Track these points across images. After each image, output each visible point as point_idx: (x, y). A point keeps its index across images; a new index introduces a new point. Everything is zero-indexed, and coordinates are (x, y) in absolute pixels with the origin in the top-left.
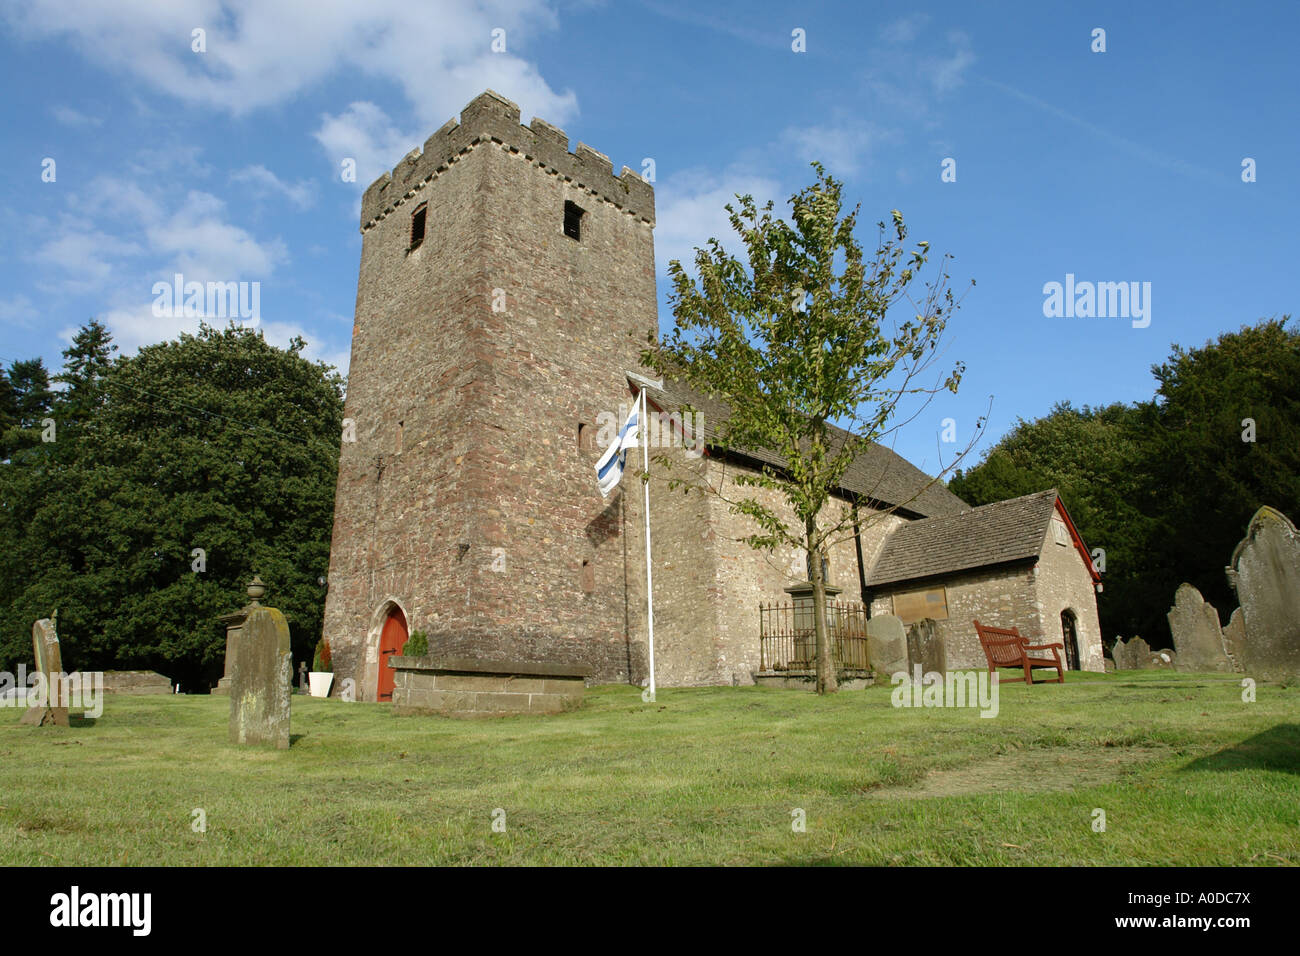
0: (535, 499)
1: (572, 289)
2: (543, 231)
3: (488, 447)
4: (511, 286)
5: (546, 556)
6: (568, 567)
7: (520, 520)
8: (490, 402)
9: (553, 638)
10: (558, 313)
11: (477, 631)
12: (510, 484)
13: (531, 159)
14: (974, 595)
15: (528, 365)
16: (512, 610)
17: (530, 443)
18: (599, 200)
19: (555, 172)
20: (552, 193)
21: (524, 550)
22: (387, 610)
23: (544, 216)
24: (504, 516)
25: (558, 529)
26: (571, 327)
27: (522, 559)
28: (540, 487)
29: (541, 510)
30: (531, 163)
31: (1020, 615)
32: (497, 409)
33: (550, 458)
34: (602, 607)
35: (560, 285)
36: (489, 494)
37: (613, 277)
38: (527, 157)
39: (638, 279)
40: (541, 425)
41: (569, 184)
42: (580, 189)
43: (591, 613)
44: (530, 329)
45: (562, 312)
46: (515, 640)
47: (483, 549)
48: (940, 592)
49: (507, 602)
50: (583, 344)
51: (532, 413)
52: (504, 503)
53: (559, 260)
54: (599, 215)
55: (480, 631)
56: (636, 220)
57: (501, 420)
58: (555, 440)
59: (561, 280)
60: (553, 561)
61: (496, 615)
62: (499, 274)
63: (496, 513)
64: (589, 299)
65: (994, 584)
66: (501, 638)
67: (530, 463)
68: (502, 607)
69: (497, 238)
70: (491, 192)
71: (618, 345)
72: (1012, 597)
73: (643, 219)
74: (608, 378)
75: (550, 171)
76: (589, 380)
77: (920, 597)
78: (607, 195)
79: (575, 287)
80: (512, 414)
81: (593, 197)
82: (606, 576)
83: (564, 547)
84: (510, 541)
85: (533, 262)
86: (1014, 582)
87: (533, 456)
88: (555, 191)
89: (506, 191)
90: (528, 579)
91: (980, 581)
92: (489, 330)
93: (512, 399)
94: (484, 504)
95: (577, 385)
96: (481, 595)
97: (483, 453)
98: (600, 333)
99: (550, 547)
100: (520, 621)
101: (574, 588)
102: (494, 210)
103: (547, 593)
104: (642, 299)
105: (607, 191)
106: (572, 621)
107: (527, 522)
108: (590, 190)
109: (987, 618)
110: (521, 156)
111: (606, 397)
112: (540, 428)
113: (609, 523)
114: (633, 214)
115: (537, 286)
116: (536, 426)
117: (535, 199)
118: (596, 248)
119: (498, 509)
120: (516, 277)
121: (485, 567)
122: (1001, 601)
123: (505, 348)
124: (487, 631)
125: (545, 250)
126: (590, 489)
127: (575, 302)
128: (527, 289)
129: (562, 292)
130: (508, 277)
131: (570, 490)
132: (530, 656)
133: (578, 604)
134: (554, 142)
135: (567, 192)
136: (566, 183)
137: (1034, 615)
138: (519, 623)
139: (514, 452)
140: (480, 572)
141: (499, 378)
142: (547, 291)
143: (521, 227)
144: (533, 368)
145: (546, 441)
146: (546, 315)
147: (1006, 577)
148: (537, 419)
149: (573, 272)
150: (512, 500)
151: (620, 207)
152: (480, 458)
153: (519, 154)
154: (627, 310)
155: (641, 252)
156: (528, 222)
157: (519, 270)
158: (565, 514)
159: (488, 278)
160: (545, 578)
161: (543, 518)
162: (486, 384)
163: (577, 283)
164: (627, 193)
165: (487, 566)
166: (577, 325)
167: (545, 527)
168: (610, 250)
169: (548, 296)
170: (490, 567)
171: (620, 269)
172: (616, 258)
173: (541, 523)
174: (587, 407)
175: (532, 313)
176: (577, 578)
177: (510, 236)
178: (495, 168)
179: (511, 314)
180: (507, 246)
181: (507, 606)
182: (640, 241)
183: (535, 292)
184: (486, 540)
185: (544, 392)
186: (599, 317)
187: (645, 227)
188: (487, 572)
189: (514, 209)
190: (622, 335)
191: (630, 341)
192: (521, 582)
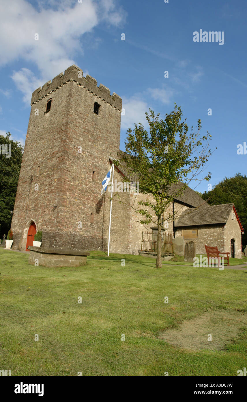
0: (78, 193)
1: (94, 130)
2: (87, 111)
4: (76, 127)
5: (80, 211)
6: (86, 215)
7: (73, 200)
8: (67, 163)
9: (80, 236)
11: (57, 233)
12: (71, 189)
13: (85, 88)
14: (206, 232)
16: (68, 227)
17: (78, 176)
18: (105, 102)
19: (92, 93)
20: (91, 99)
21: (73, 209)
22: (31, 223)
23: (88, 106)
24: (68, 198)
25: (84, 203)
26: (94, 142)
27: (73, 212)
28: (80, 190)
29: (79, 197)
31: (219, 240)
32: (69, 165)
33: (84, 181)
34: (95, 227)
35: (91, 128)
37: (107, 127)
38: (84, 87)
39: (115, 128)
41: (96, 97)
42: (100, 99)
43: (92, 229)
44: (81, 141)
45: (91, 136)
46: (68, 236)
47: (61, 208)
48: (196, 230)
49: (67, 224)
50: (97, 147)
51: (79, 167)
52: (68, 194)
53: (91, 120)
54: (105, 107)
55: (58, 232)
56: (116, 110)
57: (69, 169)
58: (85, 176)
59: (91, 127)
60: (82, 213)
61: (63, 228)
63: (66, 197)
64: (100, 133)
65: (212, 230)
66: (64, 235)
67: (77, 183)
68: (65, 225)
69: (73, 112)
70: (72, 97)
71: (107, 148)
72: (217, 234)
73: (118, 110)
74: (103, 158)
76: (97, 158)
77: (190, 231)
78: (108, 101)
79: (95, 129)
80: (73, 167)
81: (103, 101)
82: (97, 218)
83: (86, 209)
84: (69, 206)
85: (83, 120)
86: (218, 230)
87: (79, 180)
88: (92, 99)
89: (77, 97)
91: (208, 229)
92: (68, 141)
93: (73, 163)
94: (62, 194)
95: (94, 159)
96: (59, 222)
97: (63, 179)
98: (102, 144)
99: (81, 208)
101: (88, 221)
102: (73, 103)
104: (116, 134)
106: (86, 231)
107: (75, 200)
108: (103, 99)
109: (209, 240)
111: (102, 164)
112: (81, 172)
113: (100, 202)
114: (115, 107)
115: (84, 128)
117: (85, 101)
118: (103, 117)
119: (66, 196)
121: (61, 213)
122: (214, 235)
123: (72, 147)
124: (60, 233)
125: (87, 117)
126: (95, 191)
127: (95, 134)
128: (81, 129)
129: (91, 130)
130: (75, 125)
131: (89, 191)
132: (73, 241)
133: (88, 226)
134: (93, 83)
135: (96, 99)
136: (95, 97)
137: (223, 240)
138: (70, 231)
139: (72, 179)
140: (59, 215)
141: (70, 156)
142: (87, 130)
143: (80, 109)
144: (81, 153)
145: (83, 176)
146: (86, 137)
147: (216, 228)
148: (80, 169)
149: (95, 124)
150: (71, 193)
151: (111, 105)
152: (62, 180)
153: (82, 86)
155: (117, 119)
156: (83, 108)
157: (79, 123)
158: (87, 199)
159: (69, 125)
160: (79, 217)
161: (80, 199)
162: (66, 157)
163: (96, 128)
164: (114, 101)
165: (62, 213)
166: (95, 141)
167: (80, 202)
168: (107, 118)
169: (87, 131)
170: (63, 213)
171: (110, 124)
172: (109, 121)
173: (79, 201)
174: (96, 167)
175: (82, 136)
176: (89, 218)
177: (77, 112)
178: (74, 90)
179: (75, 136)
180: (76, 115)
181: (67, 226)
182: (117, 116)
183: (83, 130)
184: (62, 205)
185: (83, 161)
186: (102, 139)
187: (118, 112)
188: (62, 215)
189: (79, 103)
190: (109, 145)
191: (111, 147)
192: (72, 219)
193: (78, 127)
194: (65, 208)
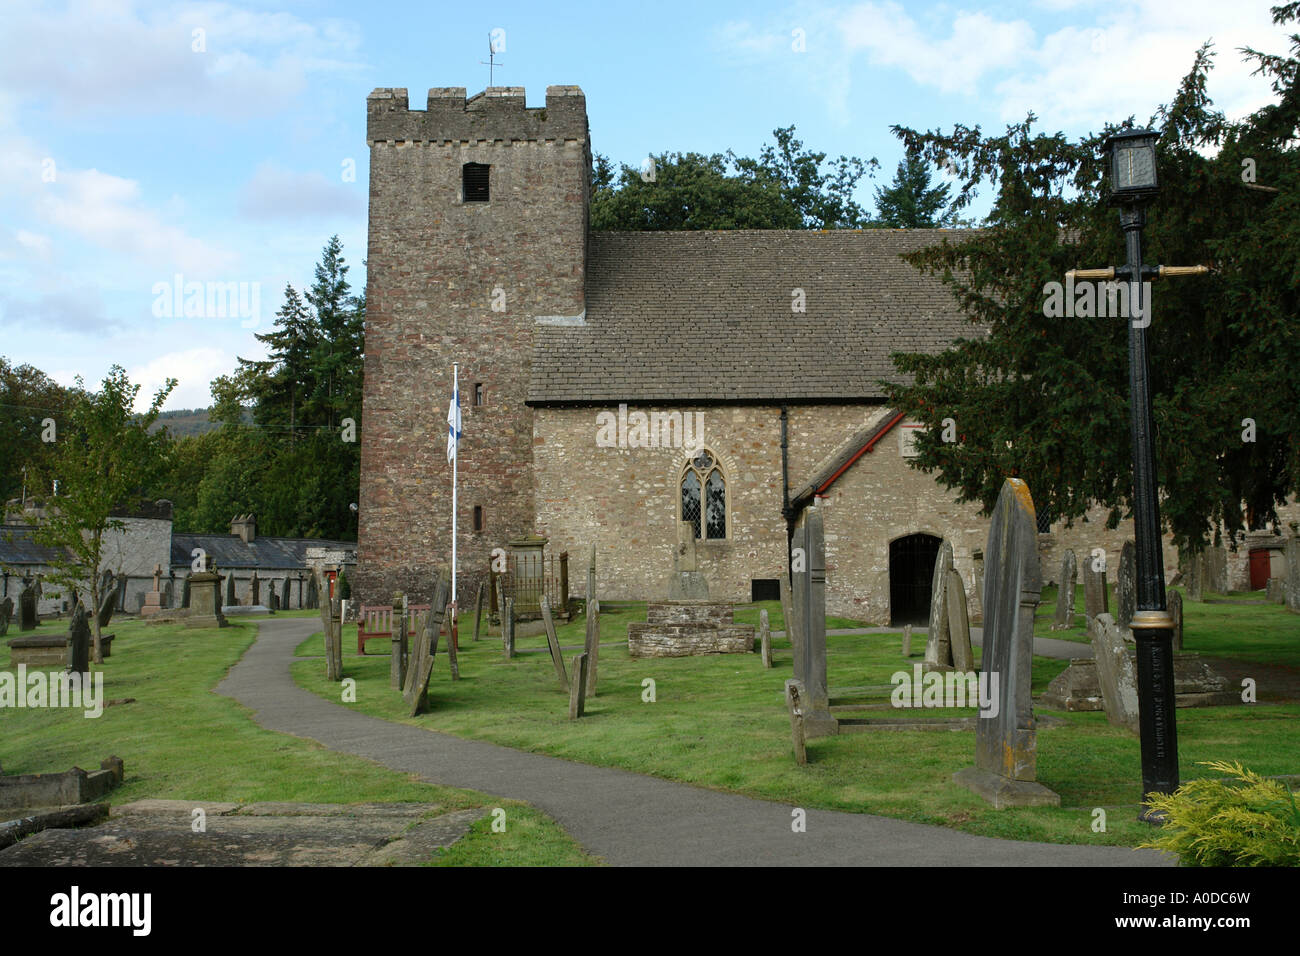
0: (423, 462)
1: (469, 256)
2: (436, 210)
3: (376, 428)
4: (400, 278)
5: (434, 508)
6: (457, 514)
7: (407, 482)
8: (378, 389)
10: (451, 285)
12: (398, 455)
13: (419, 142)
15: (417, 346)
16: (398, 555)
17: (418, 415)
18: (505, 146)
19: (449, 141)
20: (448, 165)
21: (411, 506)
23: (437, 193)
24: (390, 482)
25: (448, 483)
26: (468, 294)
27: (408, 514)
28: (428, 450)
29: (429, 470)
30: (421, 144)
32: (385, 394)
33: (441, 423)
34: (493, 544)
35: (456, 257)
36: (377, 467)
37: (522, 223)
38: (414, 141)
39: (557, 213)
40: (431, 396)
41: (467, 146)
42: (483, 144)
43: (480, 550)
44: (419, 312)
45: (456, 283)
46: (398, 578)
47: (370, 511)
49: (393, 549)
50: (482, 306)
51: (421, 388)
52: (391, 471)
53: (454, 232)
54: (506, 162)
55: (366, 574)
56: (558, 145)
57: (388, 402)
59: (457, 251)
60: (442, 511)
62: (386, 271)
63: (384, 480)
64: (491, 258)
66: (385, 578)
67: (418, 432)
68: (388, 553)
69: (385, 238)
70: (378, 195)
71: (527, 291)
73: (566, 140)
74: (512, 331)
75: (442, 143)
76: (487, 340)
78: (514, 136)
79: (472, 253)
80: (400, 394)
81: (500, 144)
82: (501, 516)
84: (397, 501)
85: (424, 245)
87: (422, 425)
88: (451, 161)
89: (393, 187)
90: (415, 529)
92: (376, 328)
94: (371, 475)
95: (473, 347)
96: (368, 547)
97: (371, 435)
99: (438, 499)
100: (406, 563)
101: (463, 530)
102: (382, 212)
103: (434, 538)
104: (560, 232)
105: (516, 130)
107: (415, 482)
108: (492, 141)
110: (409, 143)
111: (507, 350)
112: (430, 399)
113: (506, 468)
114: (553, 140)
115: (427, 268)
116: (426, 398)
117: (426, 181)
119: (385, 477)
120: (405, 268)
121: (371, 525)
123: (392, 338)
124: (373, 573)
125: (438, 228)
127: (473, 267)
128: (417, 275)
129: (457, 262)
130: (397, 271)
133: (467, 543)
134: (448, 109)
135: (465, 156)
136: (464, 147)
138: (405, 565)
139: (401, 426)
140: (368, 529)
141: (386, 366)
142: (440, 268)
143: (411, 216)
144: (423, 347)
145: (436, 410)
146: (438, 292)
148: (425, 393)
149: (471, 238)
150: (400, 467)
151: (534, 141)
152: (367, 439)
153: (407, 143)
154: (541, 252)
156: (418, 208)
157: (408, 260)
160: (431, 525)
161: (431, 476)
162: (373, 376)
163: (475, 248)
164: (544, 120)
165: (376, 524)
166: (474, 290)
167: (432, 485)
168: (520, 196)
169: (440, 273)
170: (378, 524)
171: (533, 211)
172: (528, 200)
173: (428, 481)
174: (484, 367)
175: (422, 296)
176: (466, 522)
177: (398, 230)
178: (382, 169)
179: (399, 305)
180: (396, 242)
181: (392, 553)
182: (562, 167)
183: (425, 275)
184: (373, 503)
185: (435, 366)
186: (502, 273)
187: (570, 148)
188: (375, 528)
189: (403, 202)
190: (532, 280)
191: (542, 284)
192: (407, 532)
193: (409, 274)
194: (385, 510)
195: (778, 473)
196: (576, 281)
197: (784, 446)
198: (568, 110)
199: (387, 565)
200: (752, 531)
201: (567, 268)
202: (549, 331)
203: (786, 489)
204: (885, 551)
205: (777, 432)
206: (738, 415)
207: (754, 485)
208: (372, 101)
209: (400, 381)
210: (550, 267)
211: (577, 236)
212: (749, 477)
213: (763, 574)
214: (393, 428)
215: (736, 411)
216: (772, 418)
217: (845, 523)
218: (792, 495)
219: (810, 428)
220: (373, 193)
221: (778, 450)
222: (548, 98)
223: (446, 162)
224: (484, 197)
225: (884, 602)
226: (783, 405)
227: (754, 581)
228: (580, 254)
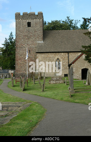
3: (17, 56)
15: (22, 45)
30: (22, 20)
62: (18, 36)
75: (25, 19)
90: (22, 68)
100: (21, 72)
103: (25, 69)
105: (34, 18)
110: (20, 20)
116: (23, 52)
120: (20, 35)
154: (37, 33)
195: (67, 61)
196: (42, 37)
197: (68, 58)
198: (41, 15)
199: (19, 73)
200: (64, 68)
201: (41, 35)
202: (39, 43)
203: (68, 63)
204: (81, 70)
205: (67, 56)
206: (62, 54)
207: (64, 62)
208: (16, 14)
209: (20, 50)
210: (39, 35)
211: (42, 31)
212: (64, 61)
213: (66, 73)
214: (19, 56)
215: (62, 53)
216: (67, 54)
217: (76, 67)
218: (69, 64)
219: (71, 55)
220: (16, 26)
221: (67, 58)
222: (38, 13)
223: (25, 22)
224: (30, 26)
225: (81, 77)
226: (68, 52)
227: (65, 74)
228: (42, 33)
